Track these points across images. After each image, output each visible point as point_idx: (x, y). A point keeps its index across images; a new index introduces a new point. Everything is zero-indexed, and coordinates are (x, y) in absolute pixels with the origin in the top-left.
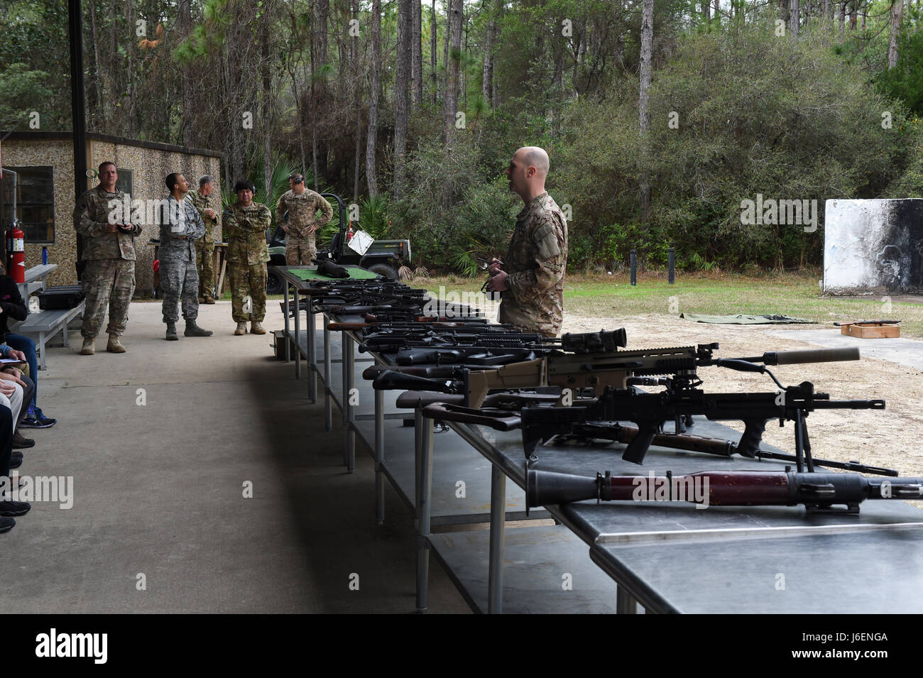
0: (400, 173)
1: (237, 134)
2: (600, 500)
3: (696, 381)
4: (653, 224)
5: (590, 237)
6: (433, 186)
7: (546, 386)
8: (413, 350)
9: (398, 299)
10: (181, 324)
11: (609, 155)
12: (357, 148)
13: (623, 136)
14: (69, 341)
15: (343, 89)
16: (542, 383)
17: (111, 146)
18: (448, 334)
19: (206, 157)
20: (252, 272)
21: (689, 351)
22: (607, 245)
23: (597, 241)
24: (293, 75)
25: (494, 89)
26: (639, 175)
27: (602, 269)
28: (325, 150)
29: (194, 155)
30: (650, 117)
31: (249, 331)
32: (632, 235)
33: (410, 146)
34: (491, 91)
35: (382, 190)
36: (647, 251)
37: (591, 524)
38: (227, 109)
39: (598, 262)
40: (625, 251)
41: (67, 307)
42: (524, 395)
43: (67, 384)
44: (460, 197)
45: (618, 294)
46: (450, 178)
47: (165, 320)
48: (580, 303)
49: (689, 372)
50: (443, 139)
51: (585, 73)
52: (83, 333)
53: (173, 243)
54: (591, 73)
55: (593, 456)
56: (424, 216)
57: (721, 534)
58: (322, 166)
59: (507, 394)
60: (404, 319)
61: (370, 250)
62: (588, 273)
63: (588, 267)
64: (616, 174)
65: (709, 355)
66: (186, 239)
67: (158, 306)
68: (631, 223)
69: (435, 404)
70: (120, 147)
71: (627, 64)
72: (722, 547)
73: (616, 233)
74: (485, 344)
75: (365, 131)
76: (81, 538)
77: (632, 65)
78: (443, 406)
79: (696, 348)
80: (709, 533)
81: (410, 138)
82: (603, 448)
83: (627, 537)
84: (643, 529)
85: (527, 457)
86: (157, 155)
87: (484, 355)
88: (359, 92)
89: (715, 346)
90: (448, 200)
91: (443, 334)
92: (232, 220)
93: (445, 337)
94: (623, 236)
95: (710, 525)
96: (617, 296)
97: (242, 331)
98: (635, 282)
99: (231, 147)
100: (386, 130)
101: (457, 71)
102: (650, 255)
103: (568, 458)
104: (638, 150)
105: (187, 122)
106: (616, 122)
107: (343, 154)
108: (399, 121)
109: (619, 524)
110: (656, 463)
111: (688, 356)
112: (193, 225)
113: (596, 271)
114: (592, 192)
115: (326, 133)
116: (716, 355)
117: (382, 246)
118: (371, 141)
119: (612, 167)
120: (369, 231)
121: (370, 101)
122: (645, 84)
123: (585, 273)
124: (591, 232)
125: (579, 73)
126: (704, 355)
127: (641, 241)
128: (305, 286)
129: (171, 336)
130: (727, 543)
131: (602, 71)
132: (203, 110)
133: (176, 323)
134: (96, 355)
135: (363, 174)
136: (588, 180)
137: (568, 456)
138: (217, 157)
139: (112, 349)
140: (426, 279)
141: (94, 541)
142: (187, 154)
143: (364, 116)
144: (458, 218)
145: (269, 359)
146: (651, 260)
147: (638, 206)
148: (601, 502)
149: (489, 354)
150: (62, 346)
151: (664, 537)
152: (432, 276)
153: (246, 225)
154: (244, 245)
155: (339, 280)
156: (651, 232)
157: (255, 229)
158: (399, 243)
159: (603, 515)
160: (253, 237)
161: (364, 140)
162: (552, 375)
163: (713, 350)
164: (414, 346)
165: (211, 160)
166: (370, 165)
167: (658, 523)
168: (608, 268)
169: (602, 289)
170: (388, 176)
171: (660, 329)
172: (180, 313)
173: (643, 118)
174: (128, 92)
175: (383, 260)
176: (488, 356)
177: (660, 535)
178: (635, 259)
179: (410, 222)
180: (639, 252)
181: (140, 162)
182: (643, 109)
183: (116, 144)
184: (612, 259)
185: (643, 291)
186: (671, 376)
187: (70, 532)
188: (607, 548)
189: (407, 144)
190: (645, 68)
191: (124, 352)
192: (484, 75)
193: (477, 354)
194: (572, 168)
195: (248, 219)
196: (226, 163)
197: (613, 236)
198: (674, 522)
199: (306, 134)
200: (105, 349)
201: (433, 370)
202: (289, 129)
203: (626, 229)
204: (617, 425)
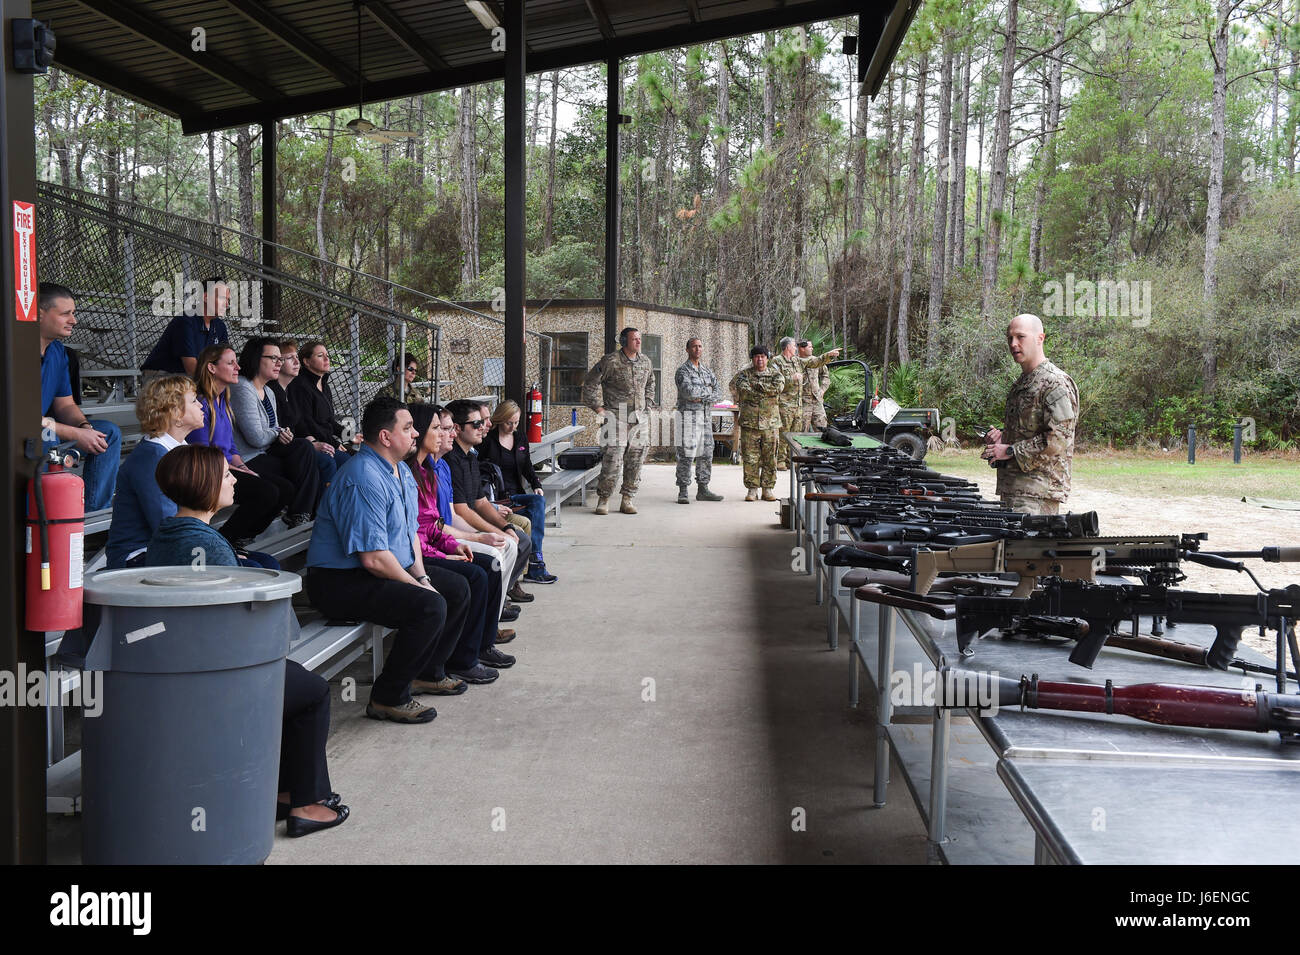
0: (932, 339)
1: (768, 300)
2: (1025, 707)
3: (1179, 576)
4: (1218, 397)
5: (1143, 410)
6: (968, 353)
7: (1002, 571)
8: (881, 524)
9: (890, 470)
10: (693, 488)
11: (1168, 321)
12: (889, 314)
13: (1184, 301)
14: (587, 501)
15: (878, 253)
16: (997, 568)
17: (642, 312)
18: (927, 509)
19: (735, 322)
20: (763, 438)
21: (1172, 541)
22: (1163, 419)
23: (1152, 414)
24: (825, 241)
25: (1042, 250)
26: (1202, 343)
27: (1156, 444)
28: (858, 315)
29: (723, 320)
30: (1216, 280)
31: (760, 498)
32: (1192, 409)
33: (945, 312)
34: (1038, 253)
35: (914, 357)
36: (1210, 426)
37: (1004, 734)
38: (759, 275)
39: (1152, 438)
40: (1182, 426)
41: (585, 467)
42: (983, 580)
43: (576, 542)
44: (997, 365)
45: (1172, 473)
46: (986, 345)
47: (678, 483)
48: (1126, 481)
49: (1171, 565)
50: (981, 305)
51: (1145, 234)
52: (599, 491)
53: (688, 406)
54: (1152, 234)
55: (1041, 655)
56: (957, 384)
57: (1162, 760)
58: (854, 333)
59: (964, 578)
60: (889, 492)
61: (895, 418)
62: (1140, 448)
63: (1140, 443)
64: (1175, 342)
65: (1194, 547)
66: (701, 402)
67: (672, 468)
68: (1192, 396)
69: (871, 585)
70: (651, 313)
71: (1195, 224)
72: (1157, 775)
73: (1174, 406)
74: (964, 522)
75: (897, 297)
76: (556, 695)
77: (1198, 225)
78: (879, 588)
79: (1181, 537)
80: (1147, 757)
81: (945, 304)
82: (1057, 646)
83: (1043, 753)
84: (1066, 745)
85: (961, 651)
86: (687, 320)
87: (957, 534)
88: (895, 257)
89: (1202, 536)
90: (985, 368)
91: (922, 509)
92: (745, 384)
93: (921, 513)
94: (1183, 409)
95: (1150, 748)
96: (1170, 475)
97: (752, 497)
98: (1194, 460)
99: (761, 313)
100: (920, 295)
101: (998, 233)
102: (1213, 431)
103: (1010, 655)
104: (1202, 316)
105: (720, 289)
106: (1176, 286)
107: (876, 320)
108: (934, 286)
109: (1038, 736)
110: (1114, 668)
111: (1169, 546)
112: (709, 389)
113: (1149, 448)
114: (1147, 361)
115: (859, 299)
116: (1204, 547)
117: (908, 415)
118: (904, 307)
119: (1170, 335)
120: (899, 399)
121: (904, 266)
122: (1211, 244)
123: (1136, 448)
124: (1145, 404)
125: (1139, 234)
126: (1188, 546)
127: (1203, 415)
128: (804, 454)
129: (683, 500)
130: (1164, 771)
131: (1163, 232)
132: (736, 276)
133: (688, 487)
134: (610, 516)
135: (893, 341)
136: (1142, 348)
137: (1011, 652)
138: (746, 323)
139: (624, 510)
140: (956, 450)
141: (567, 699)
142: (715, 319)
143: (898, 281)
144: (994, 387)
145: (775, 527)
146: (1214, 437)
147: (1201, 377)
148: (1026, 709)
149: (963, 533)
150: (580, 504)
151: (1090, 757)
152: (964, 447)
153: (758, 389)
154: (757, 409)
155: (837, 448)
156: (1216, 406)
157: (768, 393)
158: (926, 412)
159: (1023, 725)
160: (766, 401)
161: (897, 305)
162: (1008, 560)
163: (1200, 541)
164: (884, 520)
165: (740, 325)
166: (902, 331)
167: (1086, 740)
168: (1164, 444)
169: (1154, 466)
170: (920, 343)
171: (1214, 514)
172: (693, 476)
173: (1208, 282)
174: (666, 261)
175: (910, 429)
176: (961, 535)
177: (1084, 754)
178: (1193, 435)
179: (942, 390)
180: (1200, 427)
181: (670, 328)
182: (1209, 270)
183: (647, 310)
184: (1168, 434)
185: (1203, 470)
186: (1148, 568)
187: (548, 688)
188: (1016, 763)
189: (942, 310)
190: (1213, 227)
191: (635, 513)
192: (1031, 238)
193: (950, 532)
194: (1126, 336)
195: (761, 383)
196: (756, 329)
197: (1169, 410)
198: (1106, 740)
199: (838, 300)
200: (619, 509)
201: (895, 547)
202: (822, 295)
203: (1186, 402)
204: (1074, 621)
